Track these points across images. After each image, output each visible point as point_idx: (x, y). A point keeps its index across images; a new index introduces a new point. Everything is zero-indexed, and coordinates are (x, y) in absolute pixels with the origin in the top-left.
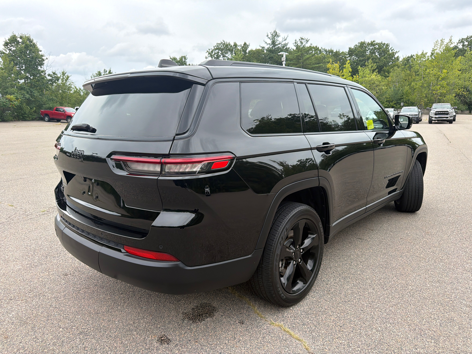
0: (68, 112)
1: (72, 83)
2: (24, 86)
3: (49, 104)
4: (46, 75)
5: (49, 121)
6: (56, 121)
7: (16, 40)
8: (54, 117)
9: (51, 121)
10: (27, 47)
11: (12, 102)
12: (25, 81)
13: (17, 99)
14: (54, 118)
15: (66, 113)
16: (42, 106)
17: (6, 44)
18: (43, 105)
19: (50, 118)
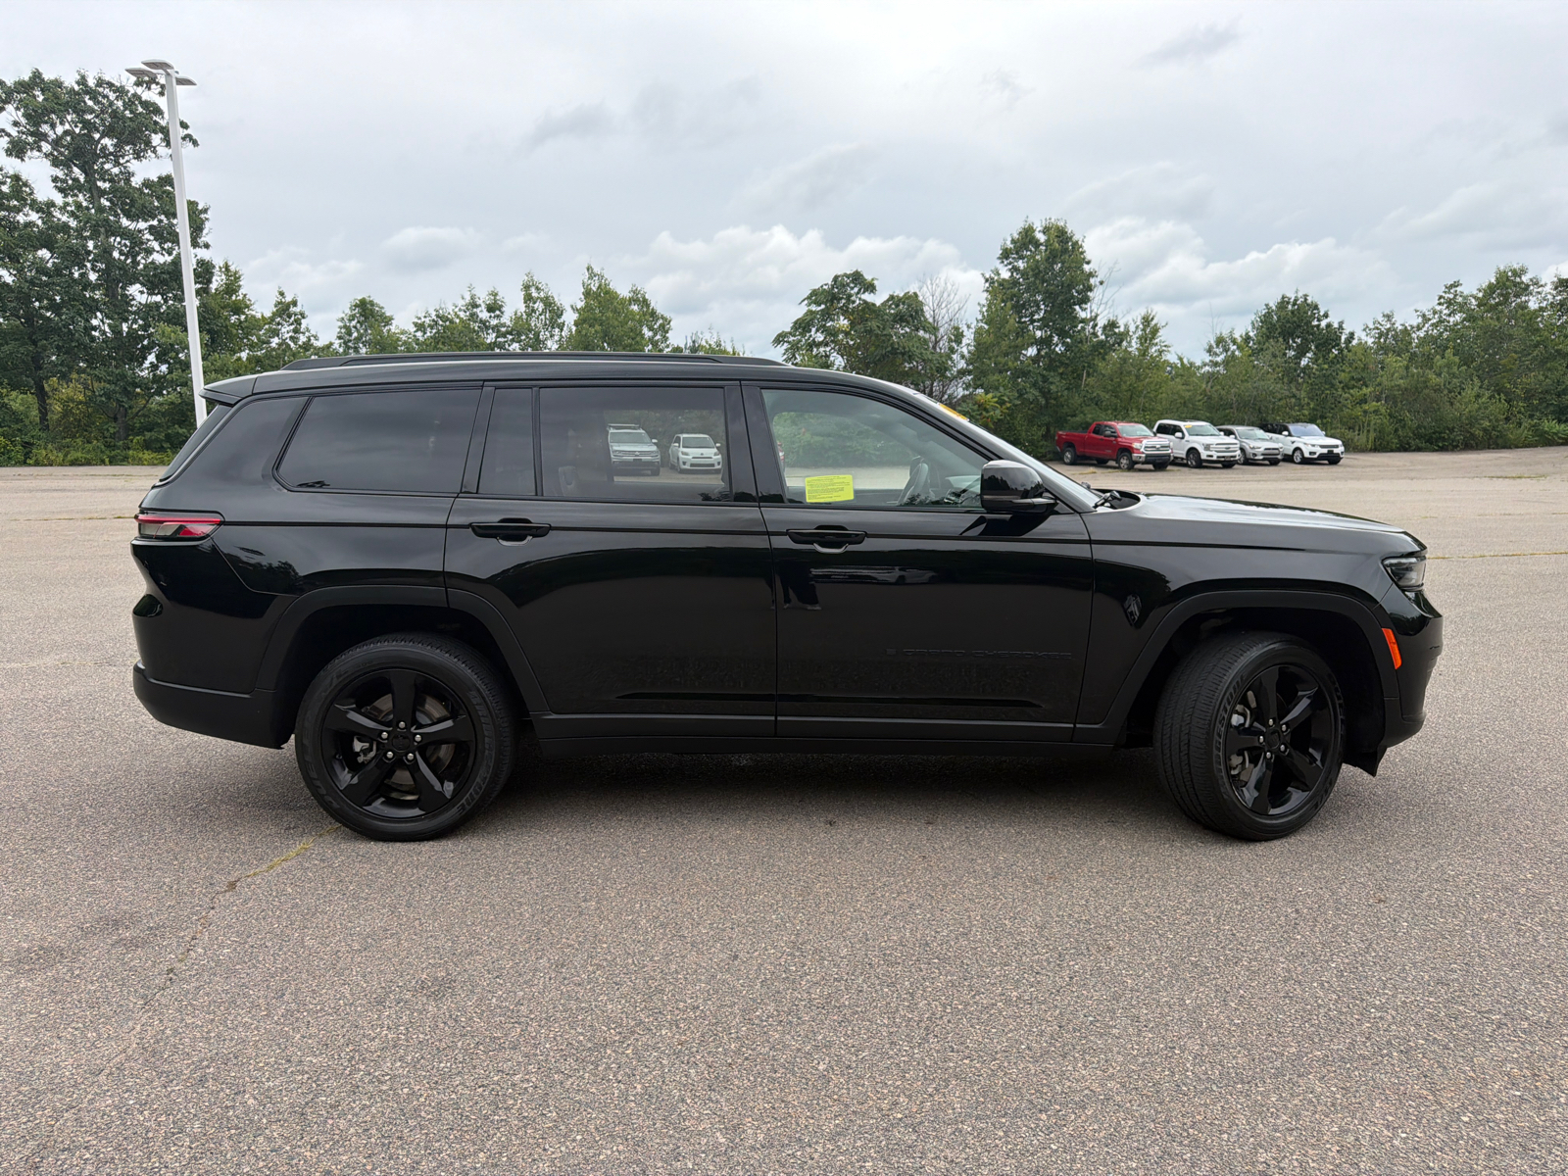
0: (1124, 435)
1: (1165, 346)
2: (1030, 368)
3: (1085, 415)
4: (1097, 328)
5: (1073, 463)
6: (1095, 462)
7: (1034, 237)
8: (1088, 451)
9: (1078, 462)
10: (1053, 256)
11: (987, 411)
12: (1039, 351)
13: (1002, 403)
14: (1087, 454)
15: (1120, 439)
16: (1066, 421)
17: (1005, 254)
18: (1069, 418)
19: (1078, 453)
